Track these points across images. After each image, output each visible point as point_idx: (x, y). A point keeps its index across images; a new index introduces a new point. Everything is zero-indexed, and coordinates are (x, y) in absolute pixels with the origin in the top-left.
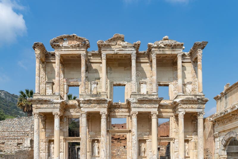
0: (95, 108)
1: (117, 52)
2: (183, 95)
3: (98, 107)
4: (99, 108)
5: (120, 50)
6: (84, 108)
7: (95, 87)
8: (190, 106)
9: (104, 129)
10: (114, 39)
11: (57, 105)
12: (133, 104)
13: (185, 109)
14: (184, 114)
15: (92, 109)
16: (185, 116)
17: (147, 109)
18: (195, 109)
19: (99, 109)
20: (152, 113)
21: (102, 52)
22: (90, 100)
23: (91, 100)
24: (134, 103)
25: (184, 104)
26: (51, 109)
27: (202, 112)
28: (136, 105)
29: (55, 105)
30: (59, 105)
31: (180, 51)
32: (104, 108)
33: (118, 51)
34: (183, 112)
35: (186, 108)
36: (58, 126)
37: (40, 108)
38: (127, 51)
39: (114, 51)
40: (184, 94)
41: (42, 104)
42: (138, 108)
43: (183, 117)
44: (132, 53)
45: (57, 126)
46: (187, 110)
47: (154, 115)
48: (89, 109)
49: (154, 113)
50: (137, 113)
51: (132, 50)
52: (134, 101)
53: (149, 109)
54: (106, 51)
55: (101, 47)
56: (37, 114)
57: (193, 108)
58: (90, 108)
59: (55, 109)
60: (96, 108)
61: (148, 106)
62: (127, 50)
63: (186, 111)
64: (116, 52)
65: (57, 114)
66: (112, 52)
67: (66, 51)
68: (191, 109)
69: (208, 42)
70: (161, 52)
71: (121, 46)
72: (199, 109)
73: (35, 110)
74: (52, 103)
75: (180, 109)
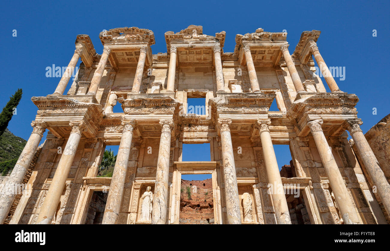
0: (150, 115)
1: (192, 45)
2: (308, 94)
3: (157, 112)
5: (197, 43)
6: (130, 114)
7: (156, 89)
8: (328, 110)
9: (165, 152)
10: (189, 32)
11: (83, 109)
12: (221, 106)
13: (319, 115)
14: (321, 123)
15: (146, 116)
17: (248, 115)
18: (339, 115)
19: (158, 115)
20: (259, 123)
21: (171, 45)
22: (143, 100)
23: (146, 100)
24: (223, 105)
25: (316, 106)
26: (69, 117)
27: (354, 119)
28: (227, 108)
29: (80, 110)
30: (86, 109)
31: (284, 43)
32: (167, 114)
33: (195, 44)
34: (318, 121)
36: (71, 147)
37: (49, 115)
39: (188, 43)
41: (55, 108)
42: (232, 113)
43: (321, 129)
44: (214, 46)
46: (326, 117)
47: (262, 125)
48: (140, 116)
49: (262, 123)
50: (230, 122)
51: (214, 43)
52: (223, 101)
53: (252, 115)
54: (177, 44)
55: (170, 39)
56: (40, 124)
57: (334, 113)
58: (142, 114)
59: (76, 117)
60: (153, 115)
61: (248, 109)
62: (208, 43)
63: (324, 119)
64: (190, 44)
65: (77, 125)
66: (186, 46)
67: (121, 45)
68: (332, 115)
70: (257, 45)
71: (198, 39)
72: (347, 115)
73: (40, 117)
74: (74, 105)
75: (311, 115)
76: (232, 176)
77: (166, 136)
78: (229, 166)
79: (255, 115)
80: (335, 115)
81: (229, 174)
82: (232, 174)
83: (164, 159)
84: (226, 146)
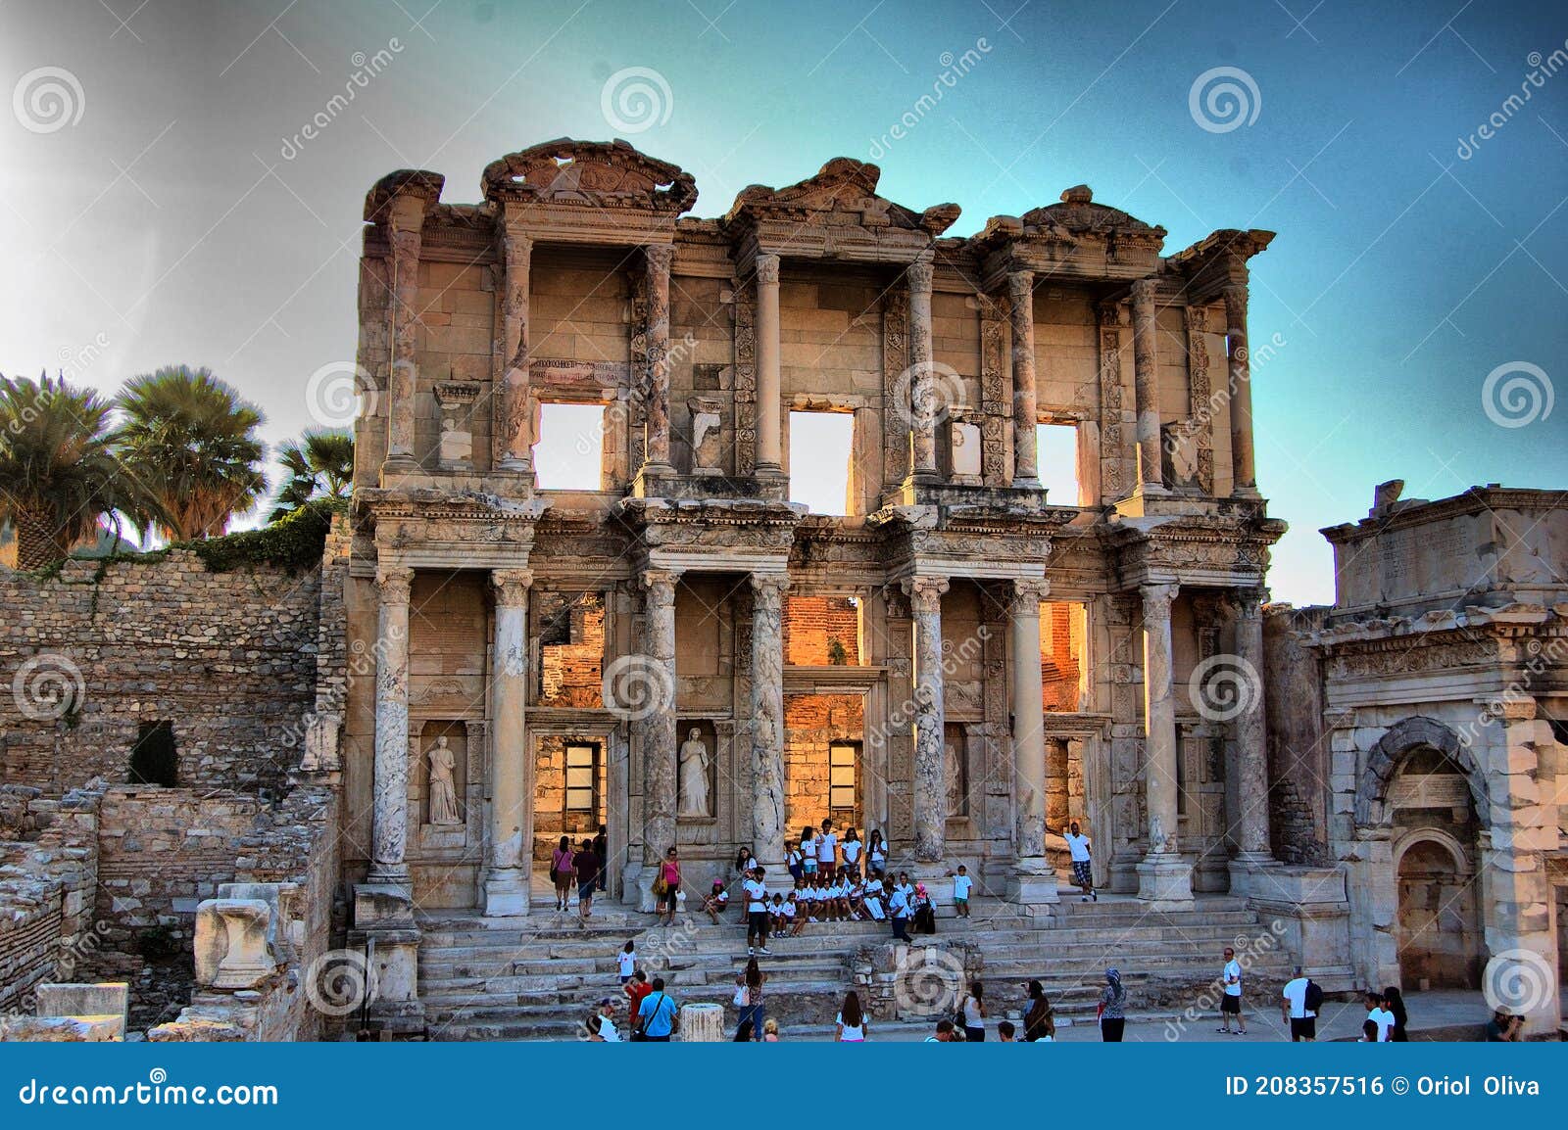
0: (722, 556)
1: (836, 249)
2: (1168, 499)
3: (742, 547)
4: (743, 553)
5: (854, 242)
6: (664, 551)
7: (710, 428)
8: (1203, 556)
11: (520, 530)
12: (924, 534)
13: (1177, 571)
14: (1174, 595)
15: (713, 557)
16: (1175, 606)
17: (992, 564)
18: (1223, 573)
19: (747, 557)
20: (1019, 591)
21: (762, 242)
22: (703, 508)
23: (713, 509)
24: (929, 532)
25: (1174, 544)
26: (483, 554)
28: (942, 540)
29: (511, 531)
30: (530, 531)
31: (1147, 266)
32: (773, 554)
33: (846, 247)
34: (1168, 588)
35: (1185, 565)
36: (519, 654)
37: (420, 545)
38: (888, 250)
39: (822, 242)
40: (1170, 493)
41: (433, 520)
42: (953, 555)
43: (1168, 612)
44: (914, 261)
45: (512, 654)
46: (1191, 577)
47: (1026, 599)
48: (693, 556)
49: (1027, 591)
50: (945, 589)
51: (913, 246)
52: (932, 521)
53: (1005, 565)
54: (782, 239)
56: (403, 577)
57: (1214, 567)
58: (699, 552)
59: (504, 554)
60: (730, 555)
61: (995, 545)
62: (891, 245)
63: (1183, 582)
64: (830, 247)
65: (516, 584)
66: (814, 251)
67: (569, 225)
68: (1205, 573)
69: (1271, 235)
70: (1057, 267)
72: (1244, 575)
73: (390, 552)
74: (493, 516)
75: (1156, 570)
76: (937, 737)
77: (774, 626)
78: (931, 711)
79: (1011, 565)
80: (1215, 573)
81: (931, 732)
82: (936, 732)
83: (773, 691)
84: (929, 659)
